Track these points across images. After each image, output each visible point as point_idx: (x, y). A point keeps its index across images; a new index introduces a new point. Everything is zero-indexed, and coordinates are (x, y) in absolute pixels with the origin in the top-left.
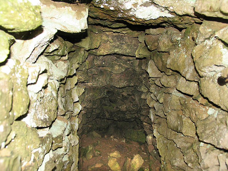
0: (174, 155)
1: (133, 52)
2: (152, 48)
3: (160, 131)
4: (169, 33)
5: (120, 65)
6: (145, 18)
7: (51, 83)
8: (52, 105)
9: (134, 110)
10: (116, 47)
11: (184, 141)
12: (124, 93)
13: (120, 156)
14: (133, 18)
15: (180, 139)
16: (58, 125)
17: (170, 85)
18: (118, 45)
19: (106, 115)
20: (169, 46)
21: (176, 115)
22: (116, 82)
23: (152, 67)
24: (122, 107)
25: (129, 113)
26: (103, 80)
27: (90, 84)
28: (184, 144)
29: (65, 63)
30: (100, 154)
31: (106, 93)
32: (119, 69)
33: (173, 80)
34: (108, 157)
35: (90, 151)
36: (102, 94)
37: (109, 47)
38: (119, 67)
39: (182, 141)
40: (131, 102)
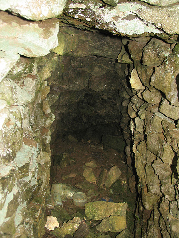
0: (152, 180)
1: (115, 55)
2: (136, 59)
3: (139, 149)
4: (157, 45)
5: (100, 67)
6: (127, 34)
7: (15, 112)
8: (16, 136)
9: (114, 115)
10: (96, 48)
11: (163, 167)
12: (104, 97)
13: (96, 166)
14: (113, 31)
15: (159, 165)
16: (25, 151)
17: (154, 101)
18: (99, 46)
19: (84, 119)
20: (154, 61)
21: (157, 138)
22: (95, 86)
23: (135, 77)
24: (101, 111)
25: (109, 118)
26: (81, 83)
27: (66, 87)
28: (163, 172)
29: (33, 80)
30: (74, 163)
31: (84, 96)
32: (99, 71)
33: (157, 97)
34: (84, 166)
35: (65, 159)
36: (80, 97)
37: (88, 48)
38: (100, 69)
39: (161, 167)
40: (112, 107)
